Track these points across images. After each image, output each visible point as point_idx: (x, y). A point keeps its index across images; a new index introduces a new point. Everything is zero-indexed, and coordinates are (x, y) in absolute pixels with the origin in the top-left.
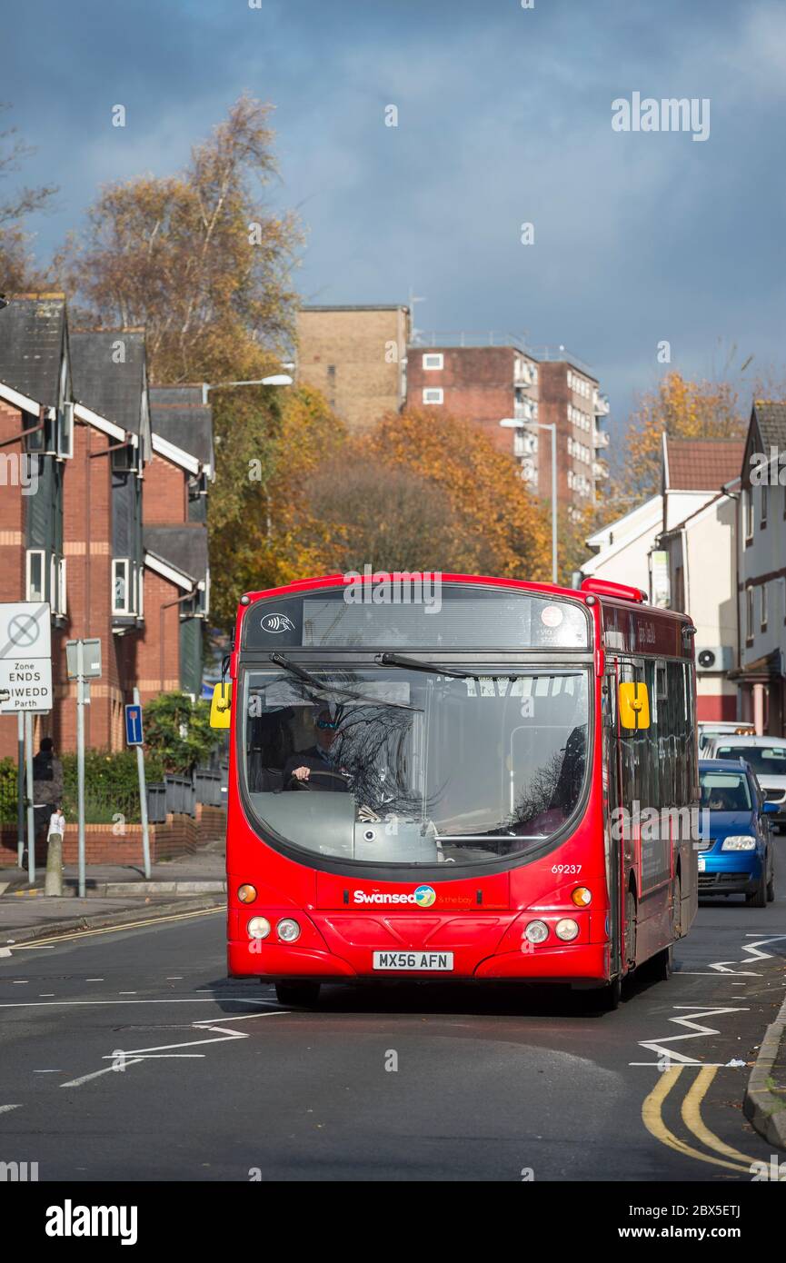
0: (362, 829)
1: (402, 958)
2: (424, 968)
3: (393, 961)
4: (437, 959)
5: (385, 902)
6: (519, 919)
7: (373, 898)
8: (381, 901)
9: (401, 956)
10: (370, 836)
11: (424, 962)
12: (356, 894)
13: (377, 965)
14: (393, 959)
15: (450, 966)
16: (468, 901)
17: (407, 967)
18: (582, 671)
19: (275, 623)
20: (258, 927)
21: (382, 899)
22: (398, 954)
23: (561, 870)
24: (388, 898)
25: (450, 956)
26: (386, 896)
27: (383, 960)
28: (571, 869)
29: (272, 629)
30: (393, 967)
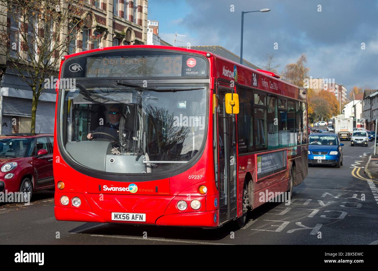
0: (109, 157)
1: (124, 216)
2: (133, 220)
3: (120, 217)
4: (139, 216)
5: (116, 190)
6: (174, 199)
7: (111, 189)
8: (114, 190)
9: (123, 214)
10: (112, 161)
11: (133, 218)
12: (104, 187)
13: (113, 218)
14: (120, 216)
15: (144, 220)
16: (152, 191)
17: (126, 220)
18: (203, 87)
19: (75, 68)
20: (65, 200)
21: (115, 189)
22: (122, 214)
23: (193, 178)
24: (117, 189)
25: (144, 215)
26: (116, 188)
27: (116, 216)
28: (197, 177)
29: (73, 70)
30: (120, 220)
